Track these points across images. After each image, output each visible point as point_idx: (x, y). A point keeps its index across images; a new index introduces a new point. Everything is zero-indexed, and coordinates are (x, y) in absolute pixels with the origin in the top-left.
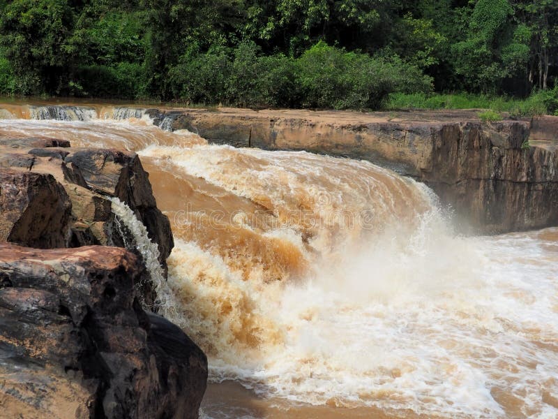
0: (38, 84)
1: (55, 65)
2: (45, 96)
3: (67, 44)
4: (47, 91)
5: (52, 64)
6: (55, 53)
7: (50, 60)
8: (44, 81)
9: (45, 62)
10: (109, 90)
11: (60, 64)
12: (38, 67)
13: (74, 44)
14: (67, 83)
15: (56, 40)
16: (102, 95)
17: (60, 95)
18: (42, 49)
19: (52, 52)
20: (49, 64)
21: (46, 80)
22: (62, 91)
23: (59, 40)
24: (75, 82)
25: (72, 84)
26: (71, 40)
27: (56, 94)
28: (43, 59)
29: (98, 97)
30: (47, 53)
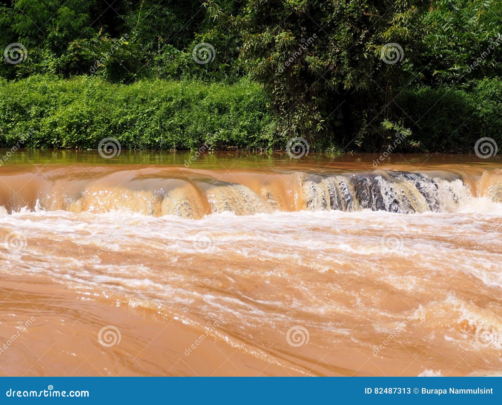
0: (319, 128)
1: (353, 88)
2: (332, 152)
3: (379, 42)
4: (339, 143)
5: (347, 86)
6: (353, 64)
7: (343, 77)
8: (332, 123)
9: (334, 82)
10: (461, 135)
11: (363, 84)
12: (319, 94)
13: (392, 41)
14: (378, 123)
15: (356, 36)
16: (447, 146)
17: (363, 150)
18: (326, 58)
19: (346, 61)
20: (341, 85)
21: (336, 119)
22: (366, 141)
23: (362, 36)
24: (393, 120)
25: (387, 125)
26: (387, 34)
27: (354, 147)
28: (329, 76)
29: (441, 151)
30: (339, 63)
